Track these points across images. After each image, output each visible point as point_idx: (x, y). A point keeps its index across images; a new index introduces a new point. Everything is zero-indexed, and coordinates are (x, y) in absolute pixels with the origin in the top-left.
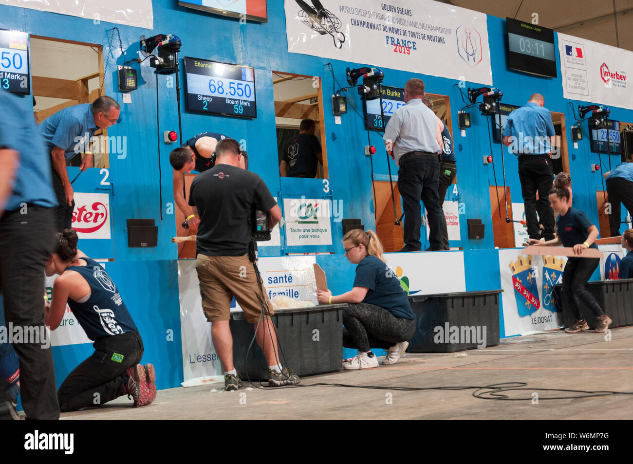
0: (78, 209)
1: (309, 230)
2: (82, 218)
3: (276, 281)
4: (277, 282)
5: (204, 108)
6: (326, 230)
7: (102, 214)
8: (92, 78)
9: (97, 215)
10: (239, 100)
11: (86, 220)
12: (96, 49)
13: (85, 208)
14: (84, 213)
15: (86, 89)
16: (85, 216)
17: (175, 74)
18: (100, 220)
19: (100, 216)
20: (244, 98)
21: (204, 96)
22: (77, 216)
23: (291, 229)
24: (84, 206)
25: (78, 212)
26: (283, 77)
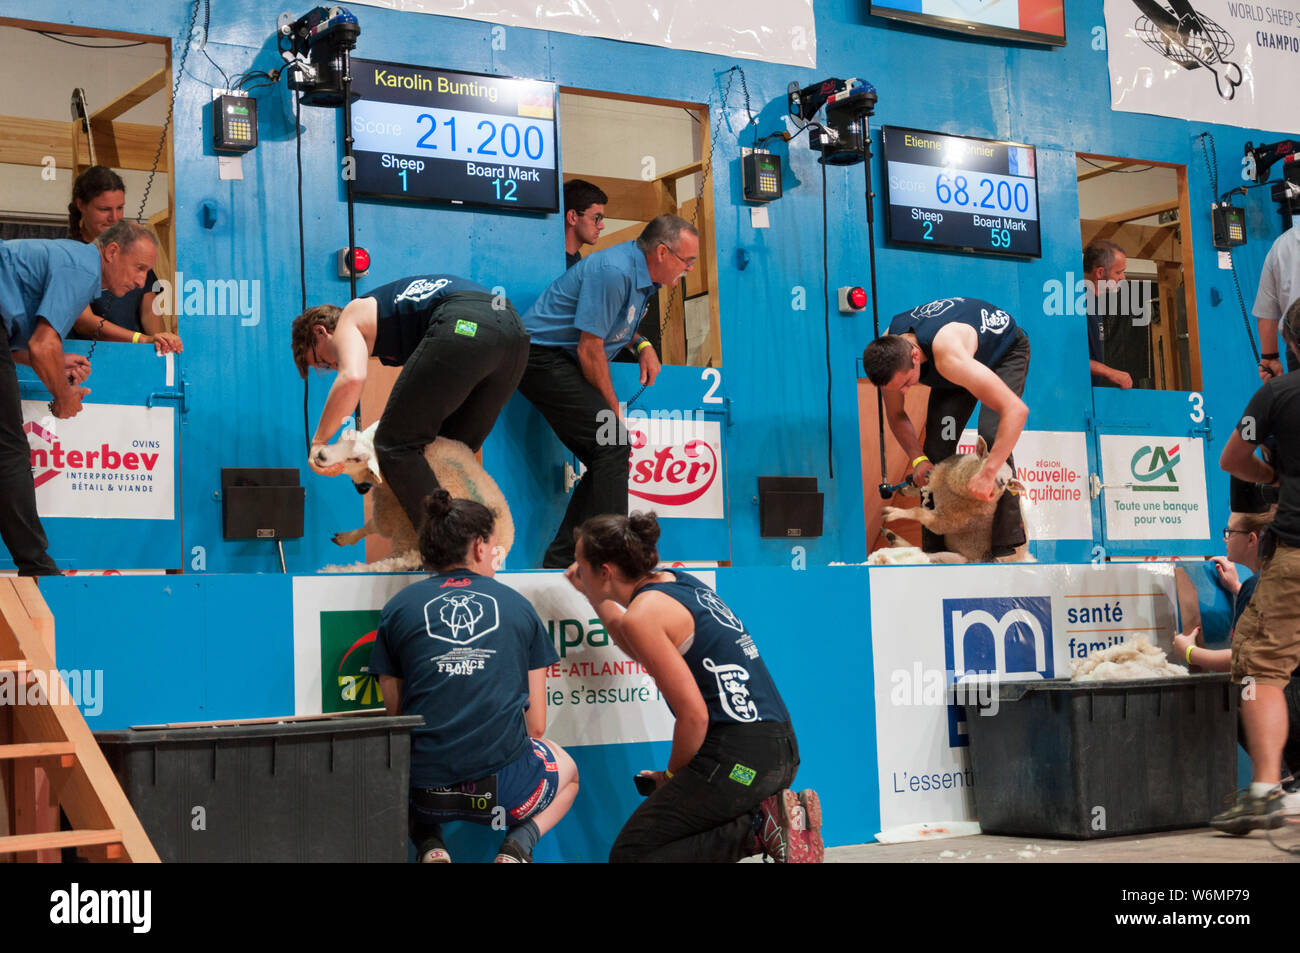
0: (657, 455)
1: (1157, 507)
2: (664, 474)
3: (1085, 618)
4: (1088, 620)
5: (925, 237)
6: (1195, 507)
7: (707, 466)
8: (685, 175)
9: (696, 467)
10: (1002, 219)
11: (672, 478)
12: (696, 113)
13: (671, 452)
14: (668, 462)
15: (672, 200)
16: (671, 469)
17: (863, 163)
18: (702, 478)
19: (702, 470)
20: (1013, 213)
21: (925, 210)
22: (653, 470)
23: (1117, 502)
24: (670, 448)
25: (656, 460)
26: (1099, 166)
